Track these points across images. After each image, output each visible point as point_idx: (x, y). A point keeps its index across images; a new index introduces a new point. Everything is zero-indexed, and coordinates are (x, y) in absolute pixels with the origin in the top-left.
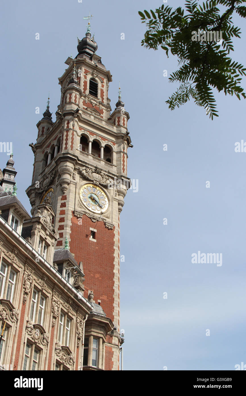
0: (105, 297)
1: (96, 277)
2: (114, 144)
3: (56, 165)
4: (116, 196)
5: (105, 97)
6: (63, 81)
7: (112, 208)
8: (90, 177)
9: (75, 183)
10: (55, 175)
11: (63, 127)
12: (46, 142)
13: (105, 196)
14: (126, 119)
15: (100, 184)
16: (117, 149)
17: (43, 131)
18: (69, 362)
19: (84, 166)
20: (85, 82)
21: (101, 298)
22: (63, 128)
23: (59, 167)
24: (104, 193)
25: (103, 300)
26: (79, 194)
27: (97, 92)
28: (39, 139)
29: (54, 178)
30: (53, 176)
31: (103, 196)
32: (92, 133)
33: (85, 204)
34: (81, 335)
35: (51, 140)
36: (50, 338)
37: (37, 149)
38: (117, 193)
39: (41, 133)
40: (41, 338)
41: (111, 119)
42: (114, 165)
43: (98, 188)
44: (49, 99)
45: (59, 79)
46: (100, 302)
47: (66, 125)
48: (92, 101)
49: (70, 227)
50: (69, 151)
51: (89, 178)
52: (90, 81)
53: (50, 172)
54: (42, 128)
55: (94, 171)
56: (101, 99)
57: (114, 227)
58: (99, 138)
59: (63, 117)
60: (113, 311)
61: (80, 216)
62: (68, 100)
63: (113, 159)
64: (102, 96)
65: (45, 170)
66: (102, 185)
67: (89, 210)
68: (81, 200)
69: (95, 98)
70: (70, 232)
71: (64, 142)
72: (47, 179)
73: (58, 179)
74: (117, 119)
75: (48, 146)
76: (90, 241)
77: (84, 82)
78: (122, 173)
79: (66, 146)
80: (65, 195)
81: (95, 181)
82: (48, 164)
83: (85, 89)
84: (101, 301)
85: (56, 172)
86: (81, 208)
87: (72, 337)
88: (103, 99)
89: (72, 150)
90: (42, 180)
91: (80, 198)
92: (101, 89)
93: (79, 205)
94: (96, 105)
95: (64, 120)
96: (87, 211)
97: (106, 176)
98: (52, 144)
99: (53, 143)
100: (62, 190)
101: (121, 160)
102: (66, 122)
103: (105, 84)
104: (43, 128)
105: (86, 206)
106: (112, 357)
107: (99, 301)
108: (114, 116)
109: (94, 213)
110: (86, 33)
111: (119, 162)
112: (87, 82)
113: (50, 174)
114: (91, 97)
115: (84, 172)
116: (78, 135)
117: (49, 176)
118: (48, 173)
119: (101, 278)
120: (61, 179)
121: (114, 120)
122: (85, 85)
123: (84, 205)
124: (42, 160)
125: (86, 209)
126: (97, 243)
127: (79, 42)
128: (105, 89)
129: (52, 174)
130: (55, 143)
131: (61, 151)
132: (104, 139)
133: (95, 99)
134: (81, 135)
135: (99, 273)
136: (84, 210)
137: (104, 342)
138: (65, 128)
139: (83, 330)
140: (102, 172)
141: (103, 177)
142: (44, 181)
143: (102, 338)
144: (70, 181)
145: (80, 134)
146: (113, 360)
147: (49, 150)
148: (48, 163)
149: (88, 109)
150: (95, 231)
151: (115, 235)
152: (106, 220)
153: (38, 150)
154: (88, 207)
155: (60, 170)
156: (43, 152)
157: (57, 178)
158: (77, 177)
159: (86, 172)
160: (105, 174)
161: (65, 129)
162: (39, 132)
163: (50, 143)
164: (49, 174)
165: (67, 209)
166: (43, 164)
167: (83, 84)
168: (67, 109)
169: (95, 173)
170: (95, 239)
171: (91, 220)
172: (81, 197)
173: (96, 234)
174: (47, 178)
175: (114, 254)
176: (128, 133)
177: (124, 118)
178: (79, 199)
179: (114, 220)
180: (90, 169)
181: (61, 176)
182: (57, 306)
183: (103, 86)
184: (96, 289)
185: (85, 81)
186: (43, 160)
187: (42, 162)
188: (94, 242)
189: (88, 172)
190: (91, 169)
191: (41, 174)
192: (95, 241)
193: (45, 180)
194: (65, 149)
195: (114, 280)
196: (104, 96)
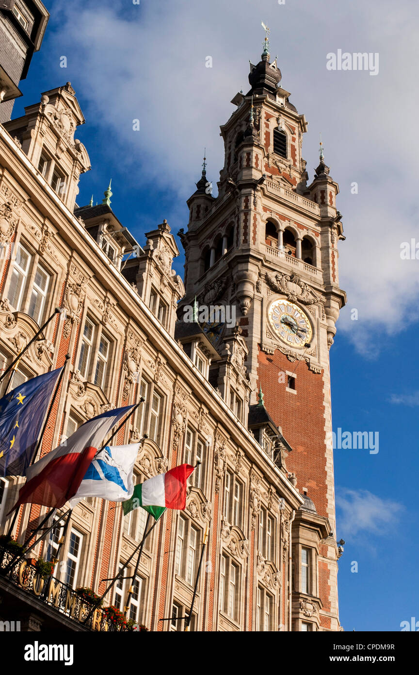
0: (313, 484)
1: (299, 451)
2: (317, 235)
3: (228, 268)
4: (323, 320)
5: (297, 158)
6: (228, 131)
7: (318, 339)
8: (284, 289)
9: (260, 297)
10: (226, 284)
11: (239, 207)
12: (206, 229)
13: (307, 319)
14: (333, 194)
15: (299, 300)
16: (321, 244)
17: (198, 212)
18: (274, 585)
19: (274, 270)
20: (267, 134)
21: (307, 484)
22: (238, 209)
23: (234, 272)
24: (305, 314)
25: (311, 487)
26: (267, 316)
27: (285, 149)
28: (192, 225)
29: (225, 289)
30: (223, 285)
31: (303, 320)
32: (283, 218)
33: (277, 332)
34: (287, 543)
35: (214, 226)
36: (250, 548)
37: (189, 241)
38: (325, 315)
39: (195, 214)
40: (239, 548)
41: (309, 194)
42: (318, 270)
43: (295, 307)
44: (205, 159)
45: (222, 128)
46: (307, 491)
47: (243, 205)
48: (279, 164)
49: (256, 369)
50: (251, 246)
51: (282, 290)
52: (274, 132)
53: (218, 279)
54: (196, 207)
55: (289, 279)
56: (292, 160)
57: (323, 371)
58: (293, 226)
59: (237, 190)
60: (327, 505)
61: (271, 351)
62: (245, 163)
63: (317, 258)
64: (294, 155)
65: (205, 275)
66: (302, 302)
67: (284, 342)
68: (271, 326)
69: (283, 159)
70: (257, 377)
71: (242, 231)
72: (213, 290)
73: (232, 291)
74: (320, 195)
75: (210, 237)
76: (287, 392)
77: (265, 134)
78: (331, 283)
79: (245, 238)
80: (245, 317)
81: (290, 296)
82: (211, 266)
83: (267, 145)
84: (307, 489)
85: (228, 279)
86: (271, 339)
87: (276, 546)
88: (295, 161)
89: (254, 244)
90: (202, 291)
91: (269, 322)
92: (292, 145)
93: (268, 334)
94: (285, 170)
95: (240, 196)
96: (282, 344)
97: (307, 288)
98: (217, 233)
99: (220, 232)
100: (240, 308)
101: (329, 261)
102: (243, 199)
103: (296, 136)
104: (199, 206)
105: (279, 335)
106: (328, 578)
107: (305, 489)
108: (315, 189)
109: (291, 347)
110: (261, 54)
111: (326, 265)
112: (269, 133)
113: (217, 282)
114: (277, 157)
115: (274, 280)
116: (262, 221)
117: (216, 285)
118: (213, 281)
119: (306, 453)
120: (239, 291)
121: (314, 196)
122: (267, 139)
123: (276, 334)
124: (199, 259)
125: (279, 341)
126: (298, 397)
127: (252, 69)
128: (296, 144)
129: (222, 282)
130: (223, 231)
131: (237, 246)
132: (301, 227)
133: (284, 161)
134: (267, 220)
135: (303, 444)
136: (276, 342)
137: (317, 554)
138: (243, 208)
139: (289, 536)
140: (301, 280)
141: (303, 289)
142: (206, 293)
143: (315, 548)
144: (254, 295)
145: (265, 218)
146: (329, 584)
147: (211, 243)
148: (211, 264)
149: (274, 177)
150: (295, 376)
151: (324, 384)
152: (309, 359)
153: (192, 243)
154: (281, 338)
155: (237, 277)
156: (200, 247)
157: (230, 289)
158: (264, 287)
159: (277, 281)
160: (305, 284)
161: (243, 211)
162: (191, 213)
163: (213, 232)
164: (215, 282)
165: (250, 339)
166: (201, 265)
167: (265, 136)
168: (244, 178)
169: (291, 281)
170: (294, 389)
171: (288, 358)
172: (271, 321)
173: (296, 382)
174: (211, 289)
175: (324, 415)
176: (339, 218)
177: (331, 192)
178: (268, 325)
179: (321, 359)
180: (283, 276)
181: (237, 288)
182: (257, 498)
183: (294, 140)
184: (299, 470)
185: (266, 131)
186: (201, 258)
187: (200, 262)
188: (292, 394)
189: (279, 281)
190: (285, 275)
191: (200, 281)
192: (294, 392)
193: (209, 291)
194: (243, 243)
195: (326, 456)
196: (296, 155)
